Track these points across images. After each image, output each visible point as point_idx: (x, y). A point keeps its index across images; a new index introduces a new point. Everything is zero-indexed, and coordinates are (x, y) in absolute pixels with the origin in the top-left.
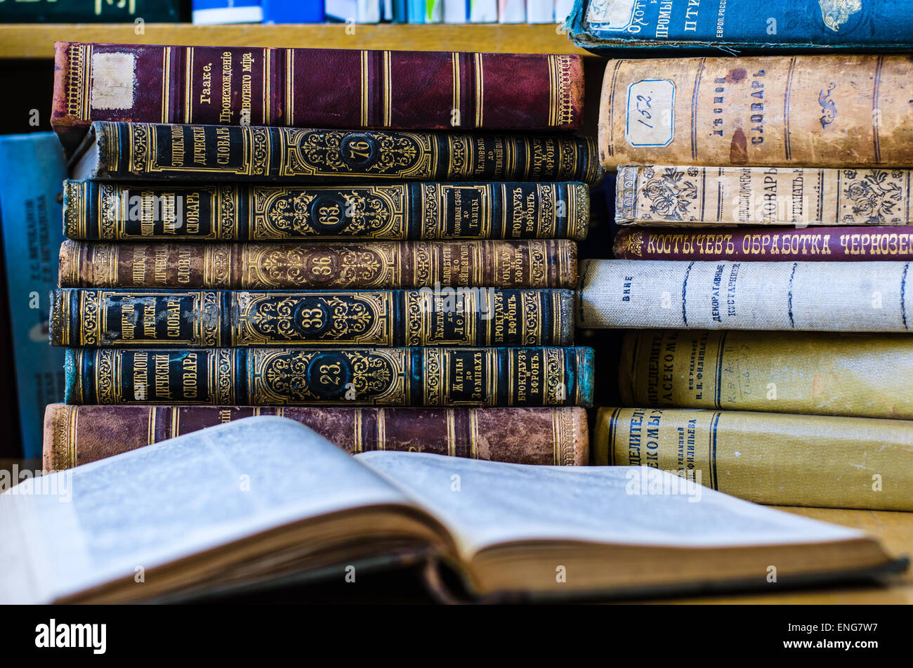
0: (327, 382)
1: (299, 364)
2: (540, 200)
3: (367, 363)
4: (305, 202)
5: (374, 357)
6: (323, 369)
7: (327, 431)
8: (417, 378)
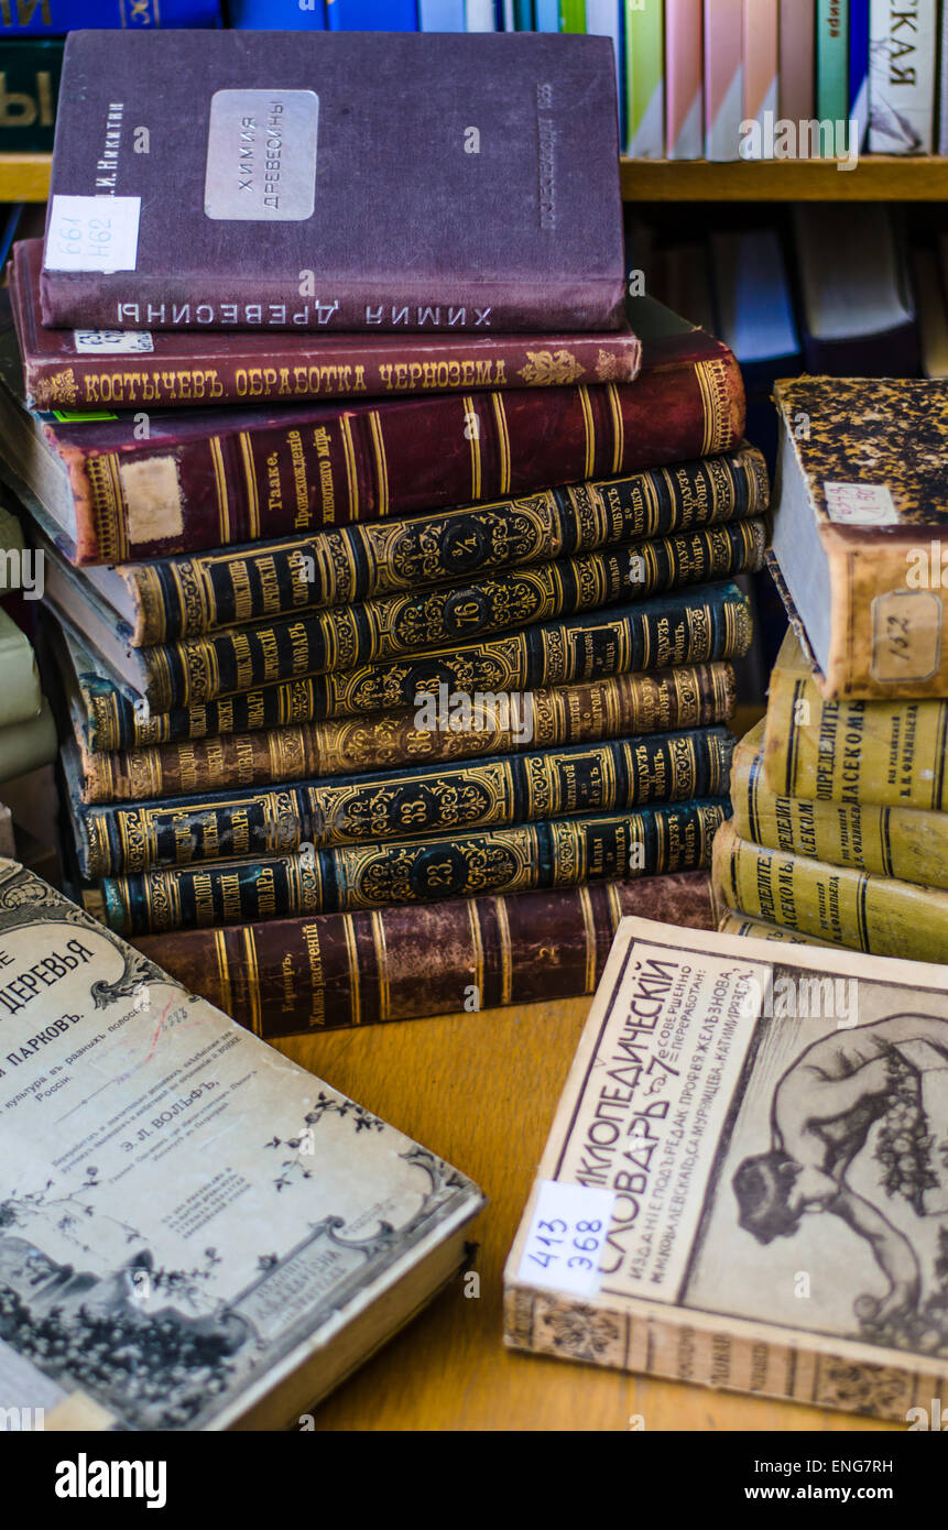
0: (435, 884)
1: (401, 868)
2: (692, 631)
3: (485, 857)
4: (397, 679)
5: (493, 847)
6: (431, 870)
7: (440, 941)
8: (547, 867)
